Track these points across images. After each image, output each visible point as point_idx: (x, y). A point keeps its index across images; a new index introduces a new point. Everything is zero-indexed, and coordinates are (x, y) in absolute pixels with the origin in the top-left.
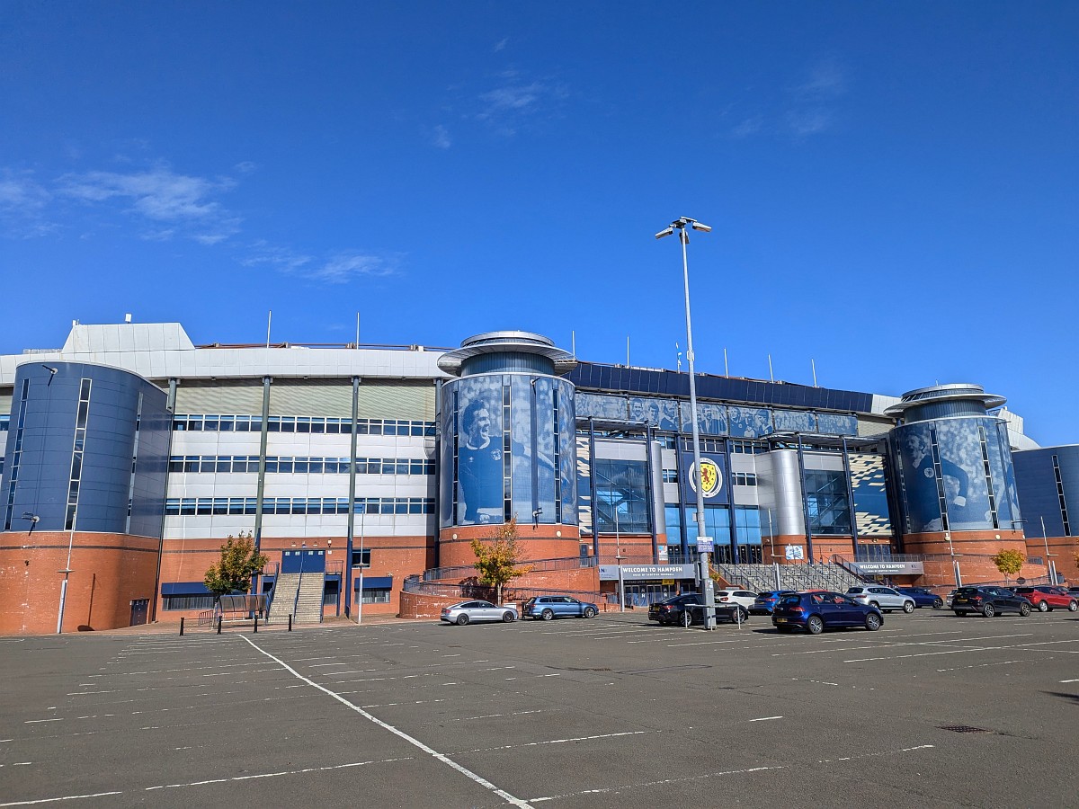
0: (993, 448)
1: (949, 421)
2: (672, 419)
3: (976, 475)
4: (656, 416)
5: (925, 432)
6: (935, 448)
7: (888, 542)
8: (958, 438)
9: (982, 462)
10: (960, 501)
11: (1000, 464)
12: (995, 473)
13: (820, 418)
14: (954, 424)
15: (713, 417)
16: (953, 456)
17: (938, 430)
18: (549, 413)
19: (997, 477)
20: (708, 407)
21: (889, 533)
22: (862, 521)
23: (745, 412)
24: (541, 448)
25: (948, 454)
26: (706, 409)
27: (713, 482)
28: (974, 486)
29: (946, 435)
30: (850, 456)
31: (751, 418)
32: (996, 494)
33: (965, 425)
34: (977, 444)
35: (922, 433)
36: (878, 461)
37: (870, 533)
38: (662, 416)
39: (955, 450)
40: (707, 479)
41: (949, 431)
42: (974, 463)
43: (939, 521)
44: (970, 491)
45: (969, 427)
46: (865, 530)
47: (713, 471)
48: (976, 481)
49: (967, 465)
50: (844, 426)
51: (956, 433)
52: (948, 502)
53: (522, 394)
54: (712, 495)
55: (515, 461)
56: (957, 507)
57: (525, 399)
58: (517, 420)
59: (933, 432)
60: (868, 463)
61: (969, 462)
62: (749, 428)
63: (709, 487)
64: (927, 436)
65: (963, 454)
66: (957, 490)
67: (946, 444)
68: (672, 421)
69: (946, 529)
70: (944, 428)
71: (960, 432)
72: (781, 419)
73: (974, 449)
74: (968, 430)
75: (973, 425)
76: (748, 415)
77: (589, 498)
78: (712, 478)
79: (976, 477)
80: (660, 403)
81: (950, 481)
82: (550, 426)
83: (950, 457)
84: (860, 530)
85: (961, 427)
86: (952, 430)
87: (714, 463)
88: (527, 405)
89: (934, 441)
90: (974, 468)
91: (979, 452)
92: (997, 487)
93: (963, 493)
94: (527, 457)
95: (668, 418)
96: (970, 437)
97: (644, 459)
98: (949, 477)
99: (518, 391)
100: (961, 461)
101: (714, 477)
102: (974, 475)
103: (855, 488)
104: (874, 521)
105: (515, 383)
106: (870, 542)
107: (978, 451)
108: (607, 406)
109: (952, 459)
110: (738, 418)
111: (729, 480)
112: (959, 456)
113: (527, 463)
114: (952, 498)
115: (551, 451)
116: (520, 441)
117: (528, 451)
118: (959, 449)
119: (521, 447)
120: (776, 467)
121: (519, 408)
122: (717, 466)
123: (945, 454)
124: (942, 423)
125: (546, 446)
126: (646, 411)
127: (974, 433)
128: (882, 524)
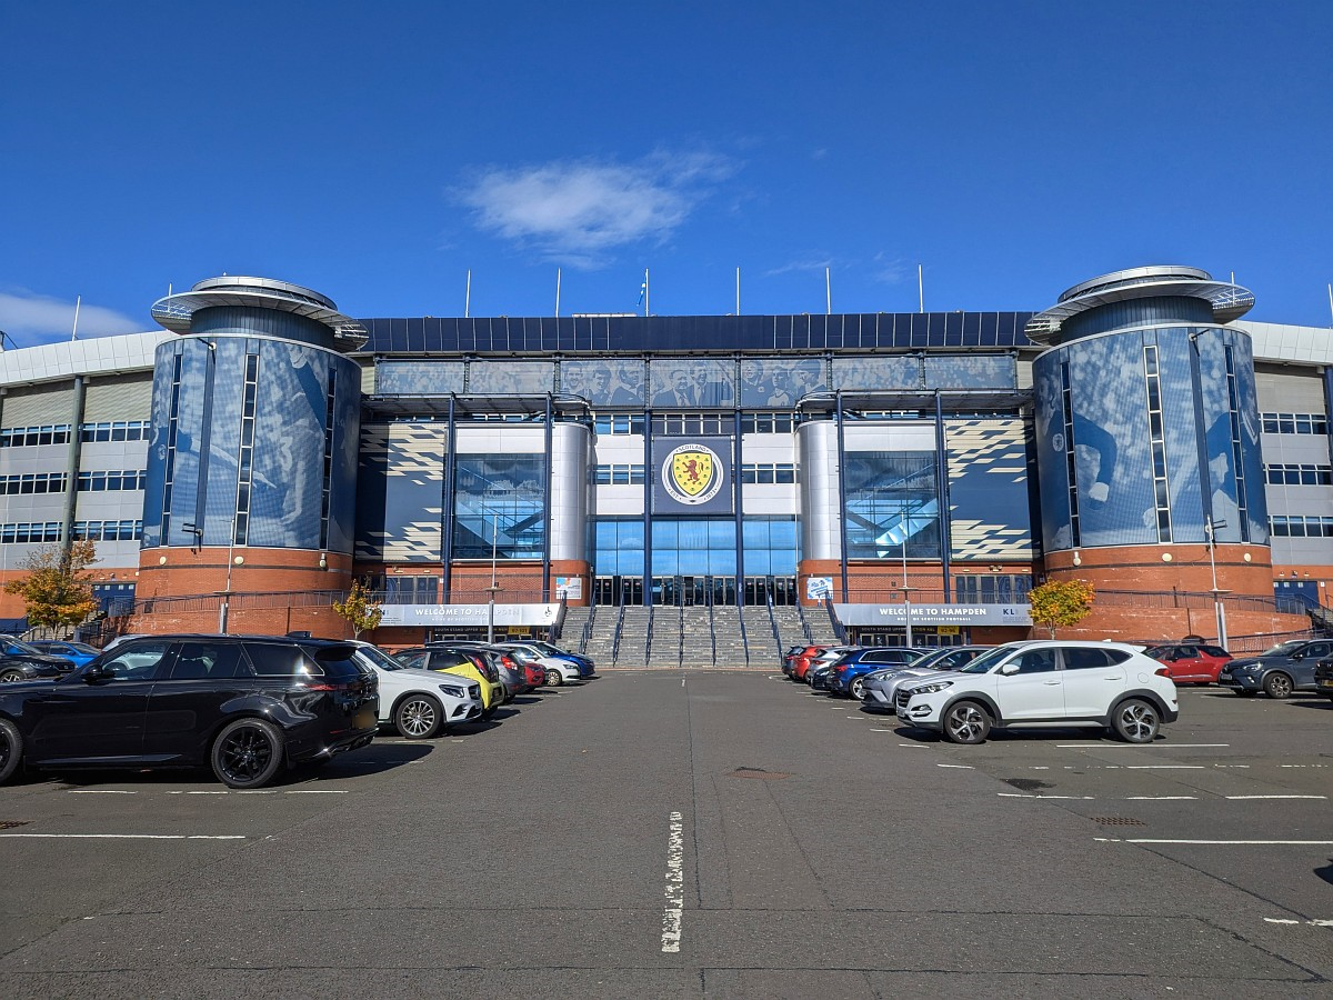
0: (1175, 386)
1: (1089, 342)
2: (633, 387)
3: (1132, 441)
4: (606, 385)
5: (1055, 368)
6: (1067, 395)
7: (1027, 570)
8: (1103, 373)
9: (1147, 414)
10: (1100, 492)
11: (1190, 416)
12: (1173, 434)
13: (930, 363)
14: (1098, 347)
15: (710, 379)
16: (1092, 409)
17: (1072, 362)
18: (236, 388)
19: (1179, 440)
20: (701, 365)
21: (1028, 554)
22: (966, 536)
23: (770, 367)
24: (216, 439)
25: (1085, 405)
26: (697, 368)
27: (704, 480)
28: (1127, 462)
29: (1083, 369)
30: (949, 423)
31: (784, 373)
32: (1172, 476)
33: (1118, 347)
34: (1139, 380)
35: (1051, 372)
36: (1015, 430)
37: (981, 554)
38: (615, 384)
39: (1096, 397)
40: (694, 476)
41: (1088, 362)
42: (1128, 419)
43: (1067, 530)
44: (1118, 471)
45: (1125, 349)
46: (971, 550)
47: (709, 464)
48: (1130, 452)
49: (1116, 422)
50: (983, 373)
51: (1100, 363)
52: (1080, 494)
53: (195, 365)
54: (700, 501)
55: (179, 459)
56: (1094, 504)
57: (199, 370)
58: (186, 403)
59: (1066, 366)
60: (988, 434)
61: (1119, 417)
62: (778, 392)
63: (697, 487)
64: (1057, 375)
65: (1110, 402)
66: (1096, 471)
67: (1083, 388)
68: (634, 391)
69: (1077, 543)
70: (1080, 358)
71: (1107, 361)
72: (846, 373)
73: (1132, 391)
74: (1123, 356)
75: (1134, 344)
76: (777, 372)
77: (440, 510)
78: (704, 476)
79: (1133, 444)
80: (613, 366)
81: (1085, 455)
82: (237, 407)
83: (1088, 411)
84: (959, 551)
85: (1111, 350)
86: (1094, 358)
87: (710, 451)
88: (201, 380)
89: (1066, 385)
90: (1129, 427)
91: (1142, 396)
92: (1177, 461)
93: (1106, 476)
94: (194, 453)
95: (627, 387)
96: (1127, 370)
97: (541, 449)
98: (1083, 447)
99: (191, 359)
100: (1105, 416)
101: (709, 473)
102: (1128, 441)
103: (953, 479)
104: (992, 535)
105: (189, 350)
106: (985, 571)
107: (1141, 391)
108: (522, 377)
109: (1092, 413)
110: (758, 376)
111: (739, 475)
112: (1102, 407)
113: (194, 462)
114: (1087, 487)
115: (236, 443)
116: (188, 431)
117: (196, 445)
118: (1103, 395)
119: (187, 439)
120: (806, 449)
121: (189, 384)
122: (714, 454)
123: (1080, 406)
124: (1078, 347)
125: (226, 438)
126: (588, 380)
127: (1133, 360)
128: (1011, 540)
